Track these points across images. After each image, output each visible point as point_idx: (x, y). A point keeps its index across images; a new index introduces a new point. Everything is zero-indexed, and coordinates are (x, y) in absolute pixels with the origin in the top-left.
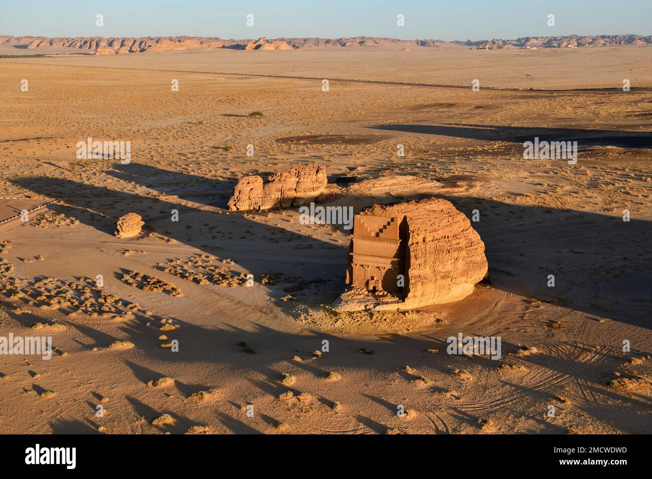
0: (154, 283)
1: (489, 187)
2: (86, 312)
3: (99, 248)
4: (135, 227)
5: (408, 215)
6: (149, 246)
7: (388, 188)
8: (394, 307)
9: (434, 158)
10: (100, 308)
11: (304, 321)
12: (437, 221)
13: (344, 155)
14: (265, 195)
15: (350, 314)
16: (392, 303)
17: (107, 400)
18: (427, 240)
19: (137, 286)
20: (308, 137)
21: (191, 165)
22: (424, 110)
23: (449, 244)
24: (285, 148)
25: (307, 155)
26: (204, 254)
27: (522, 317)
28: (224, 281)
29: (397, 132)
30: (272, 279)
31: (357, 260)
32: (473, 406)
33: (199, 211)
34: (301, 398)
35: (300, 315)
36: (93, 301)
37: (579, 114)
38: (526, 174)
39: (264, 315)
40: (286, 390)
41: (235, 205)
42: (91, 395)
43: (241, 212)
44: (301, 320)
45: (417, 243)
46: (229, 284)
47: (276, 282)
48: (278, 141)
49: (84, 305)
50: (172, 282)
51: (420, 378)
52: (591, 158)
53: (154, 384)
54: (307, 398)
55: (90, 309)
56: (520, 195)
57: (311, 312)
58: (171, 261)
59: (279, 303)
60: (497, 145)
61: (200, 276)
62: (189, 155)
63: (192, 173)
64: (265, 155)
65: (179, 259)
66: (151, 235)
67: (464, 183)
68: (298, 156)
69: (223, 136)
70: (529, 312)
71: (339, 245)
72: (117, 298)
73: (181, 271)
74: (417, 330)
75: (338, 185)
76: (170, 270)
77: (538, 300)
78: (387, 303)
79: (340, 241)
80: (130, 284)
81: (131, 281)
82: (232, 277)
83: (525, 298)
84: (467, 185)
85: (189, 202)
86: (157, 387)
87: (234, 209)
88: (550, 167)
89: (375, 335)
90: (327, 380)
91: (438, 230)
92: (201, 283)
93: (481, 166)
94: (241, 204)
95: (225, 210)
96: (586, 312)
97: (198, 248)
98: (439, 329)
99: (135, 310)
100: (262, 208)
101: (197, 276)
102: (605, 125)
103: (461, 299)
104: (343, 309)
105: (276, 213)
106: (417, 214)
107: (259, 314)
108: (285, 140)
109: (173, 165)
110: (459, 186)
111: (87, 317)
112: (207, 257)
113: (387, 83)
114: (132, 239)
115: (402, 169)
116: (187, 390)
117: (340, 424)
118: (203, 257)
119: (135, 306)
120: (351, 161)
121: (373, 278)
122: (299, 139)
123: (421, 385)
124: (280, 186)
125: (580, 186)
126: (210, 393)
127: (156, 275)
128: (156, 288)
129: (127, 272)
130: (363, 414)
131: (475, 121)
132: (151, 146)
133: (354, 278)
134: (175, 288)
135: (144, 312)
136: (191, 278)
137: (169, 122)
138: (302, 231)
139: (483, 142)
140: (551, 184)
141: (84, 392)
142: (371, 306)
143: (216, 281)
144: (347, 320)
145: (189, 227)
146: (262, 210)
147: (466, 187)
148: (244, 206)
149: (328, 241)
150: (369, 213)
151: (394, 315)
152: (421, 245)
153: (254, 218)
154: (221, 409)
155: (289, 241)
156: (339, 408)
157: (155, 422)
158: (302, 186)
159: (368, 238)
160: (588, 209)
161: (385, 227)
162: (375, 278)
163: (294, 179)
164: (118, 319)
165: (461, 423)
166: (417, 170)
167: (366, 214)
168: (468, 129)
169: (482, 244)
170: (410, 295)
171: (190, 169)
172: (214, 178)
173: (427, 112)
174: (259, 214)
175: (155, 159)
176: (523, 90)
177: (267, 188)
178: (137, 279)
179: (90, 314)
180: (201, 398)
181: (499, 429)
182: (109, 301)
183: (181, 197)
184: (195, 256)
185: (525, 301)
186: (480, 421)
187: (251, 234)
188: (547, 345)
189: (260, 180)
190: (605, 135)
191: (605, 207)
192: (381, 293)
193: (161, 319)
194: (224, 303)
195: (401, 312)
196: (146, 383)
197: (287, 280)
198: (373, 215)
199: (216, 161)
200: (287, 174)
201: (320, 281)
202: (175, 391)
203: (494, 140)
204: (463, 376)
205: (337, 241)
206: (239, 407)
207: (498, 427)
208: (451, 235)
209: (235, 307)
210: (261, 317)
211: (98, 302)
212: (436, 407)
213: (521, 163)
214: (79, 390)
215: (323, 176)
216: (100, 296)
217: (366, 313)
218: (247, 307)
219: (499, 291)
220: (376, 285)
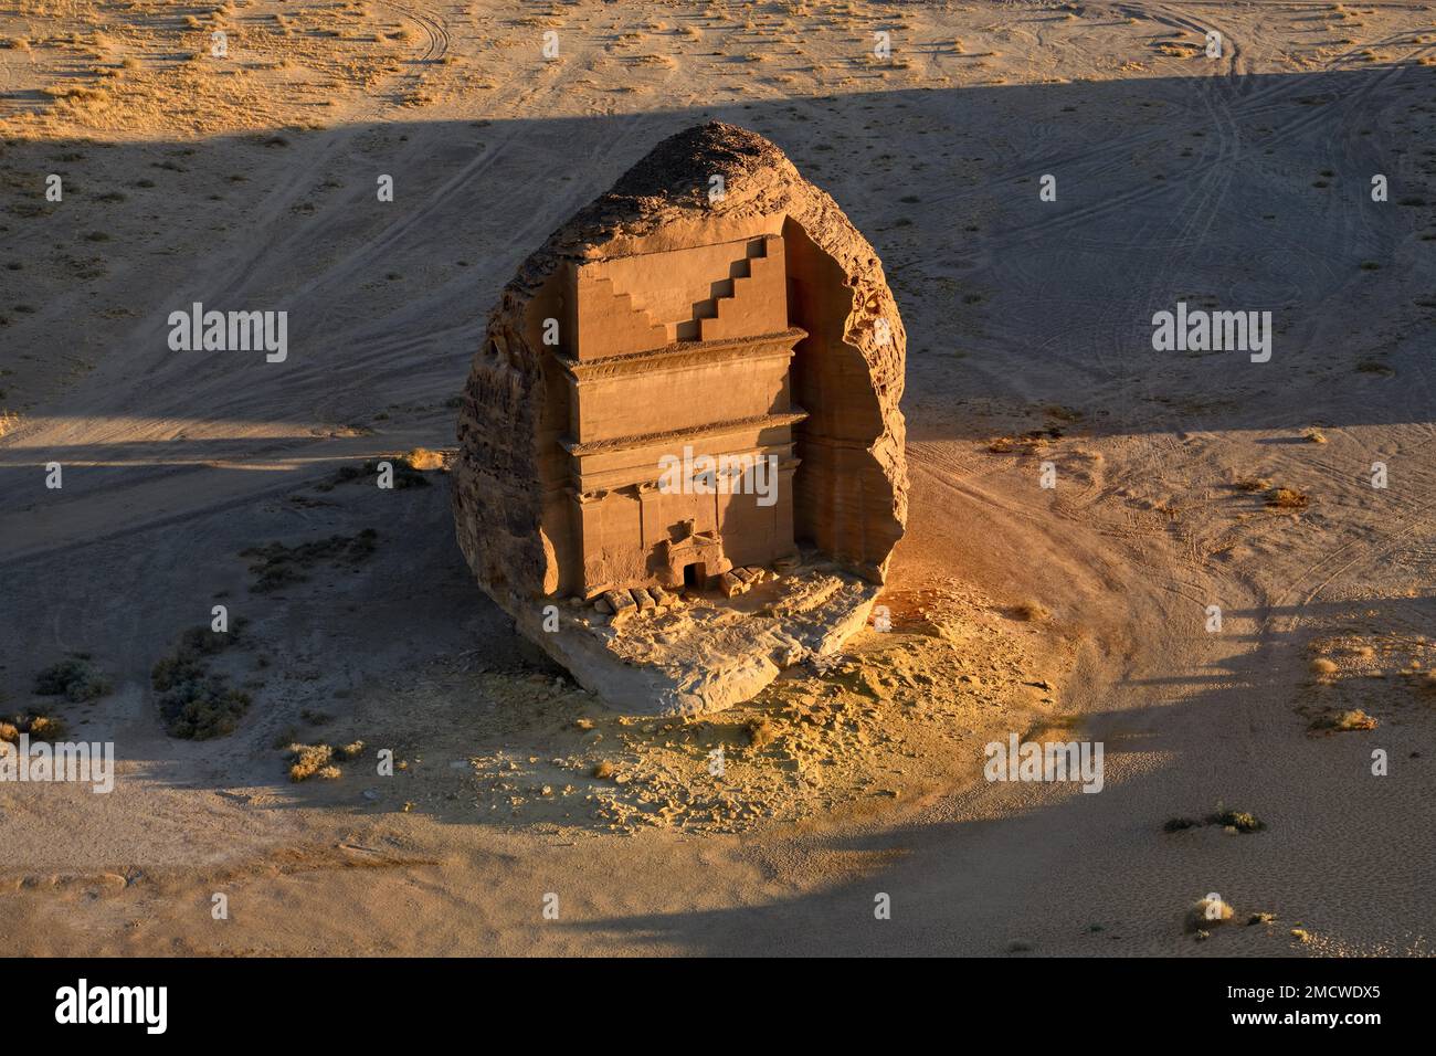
5: (792, 211)
8: (863, 620)
31: (604, 472)
104: (718, 700)
121: (682, 531)
133: (588, 560)
142: (795, 648)
150: (637, 244)
159: (647, 357)
161: (726, 289)
162: (696, 529)
167: (621, 251)
198: (657, 244)
220: (702, 558)
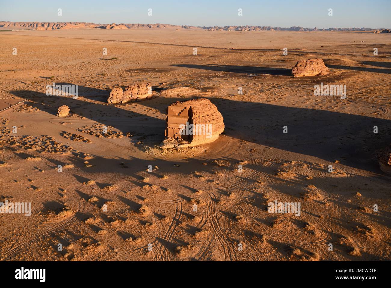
0: (78, 138)
1: (221, 92)
2: (49, 151)
3: (50, 121)
4: (66, 111)
5: (192, 106)
6: (74, 120)
7: (178, 92)
8: (186, 146)
9: (196, 79)
10: (55, 149)
11: (148, 153)
12: (204, 108)
13: (156, 77)
14: (124, 96)
15: (168, 149)
16: (185, 144)
17: (66, 191)
18: (200, 116)
19: (70, 139)
20: (139, 69)
21: (88, 82)
22: (189, 57)
23: (209, 118)
24: (130, 74)
25: (140, 78)
26: (99, 124)
27: (239, 148)
28: (110, 136)
29: (178, 67)
30: (132, 135)
31: (170, 126)
32: (225, 187)
33: (94, 103)
34: (153, 187)
35: (146, 150)
36: (51, 146)
37: (253, 60)
38: (235, 86)
39: (130, 151)
40: (146, 184)
41: (111, 101)
42: (58, 189)
43: (113, 104)
44: (147, 152)
45: (196, 118)
46: (112, 137)
47: (133, 136)
48: (126, 71)
49: (47, 148)
50: (87, 137)
51: (202, 176)
52: (260, 79)
53: (86, 184)
54: (155, 187)
55: (50, 150)
56: (233, 95)
57: (151, 149)
58: (85, 127)
59: (136, 145)
60: (221, 73)
61: (99, 134)
62: (86, 78)
63: (89, 86)
64: (121, 77)
65: (88, 126)
66: (73, 115)
67: (210, 90)
68: (136, 78)
69: (100, 69)
70: (242, 146)
71: (159, 119)
72: (62, 145)
73: (90, 132)
74: (197, 155)
75: (156, 91)
76: (85, 131)
77: (245, 140)
78: (183, 144)
79: (159, 117)
80: (67, 138)
81: (67, 136)
82: (113, 134)
83: (240, 140)
84: (211, 91)
85: (89, 100)
86: (88, 185)
87: (110, 103)
88: (244, 83)
89: (179, 158)
90: (163, 179)
91: (205, 112)
92: (99, 137)
93: (216, 82)
94: (113, 100)
95: (106, 103)
96: (265, 145)
97: (95, 121)
98: (206, 154)
99: (71, 150)
100: (123, 102)
101: (97, 134)
102: (263, 65)
103: (214, 141)
104: (165, 147)
105: (129, 104)
106: (195, 105)
107: (127, 150)
108: (129, 71)
109: (79, 82)
110: (208, 92)
111: (50, 153)
112: (101, 125)
113: (172, 45)
114: (65, 117)
115: (183, 84)
116: (102, 186)
117: (171, 198)
118: (99, 125)
119: (71, 148)
120: (160, 80)
121: (177, 133)
122: (135, 70)
123: (202, 179)
124: (131, 92)
125: (257, 91)
126: (112, 186)
127: (78, 134)
128: (79, 139)
129: (65, 133)
130: (180, 193)
131: (211, 62)
132: (68, 74)
133: (168, 134)
134: (88, 139)
135: (75, 151)
136: (95, 135)
137: (75, 62)
138: (142, 112)
139: (216, 72)
140: (245, 90)
141: (54, 188)
142: (177, 146)
143: (106, 136)
144: (167, 152)
145: (91, 111)
146: (123, 103)
147: (211, 92)
148: (114, 101)
149: (154, 117)
151: (187, 149)
152: (198, 119)
153: (120, 107)
154: (118, 194)
155: (137, 117)
156: (169, 191)
157: (89, 200)
158: (140, 92)
159: (175, 116)
160: (261, 101)
161: (182, 111)
162: (178, 133)
163: (137, 89)
164: (64, 154)
165: (221, 195)
166: (189, 84)
167: (174, 106)
168: (208, 66)
169: (222, 118)
170: (193, 140)
171: (87, 84)
172: (99, 88)
173: (190, 58)
174: (122, 105)
175: (71, 80)
176: (229, 49)
177: (124, 93)
178: (70, 135)
179: (51, 152)
180: (108, 189)
181: (237, 196)
182: (58, 146)
183: (85, 97)
184: (95, 125)
185: (240, 141)
186: (229, 193)
187: (119, 114)
188: (250, 160)
189: (121, 89)
190: (264, 69)
191: (268, 100)
192: (181, 140)
193: (84, 154)
194: (111, 146)
195: (190, 148)
196: (82, 183)
197: (138, 135)
198: (177, 106)
199: (99, 81)
200: (134, 87)
201: (153, 135)
202: (96, 186)
203: (220, 71)
204: (219, 174)
205: (158, 117)
206: (126, 192)
207: (236, 195)
208: (210, 114)
209: (116, 147)
210: (129, 152)
211: (53, 147)
212: (210, 188)
213: (232, 81)
214: (52, 187)
215: (150, 88)
216: (54, 144)
217: (175, 149)
218: (122, 147)
219: (229, 137)
220: (178, 136)
